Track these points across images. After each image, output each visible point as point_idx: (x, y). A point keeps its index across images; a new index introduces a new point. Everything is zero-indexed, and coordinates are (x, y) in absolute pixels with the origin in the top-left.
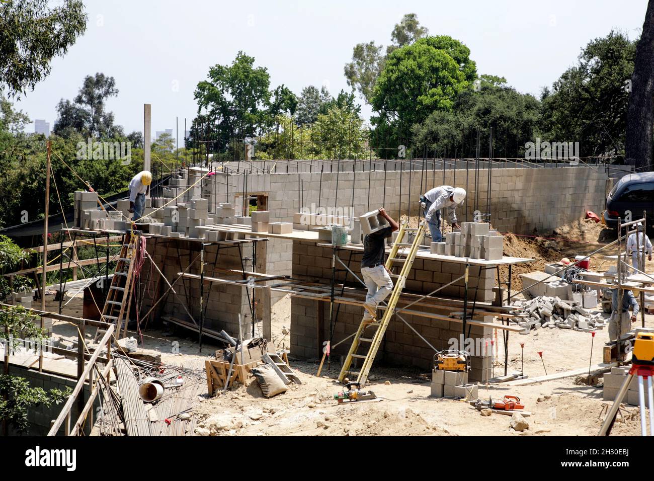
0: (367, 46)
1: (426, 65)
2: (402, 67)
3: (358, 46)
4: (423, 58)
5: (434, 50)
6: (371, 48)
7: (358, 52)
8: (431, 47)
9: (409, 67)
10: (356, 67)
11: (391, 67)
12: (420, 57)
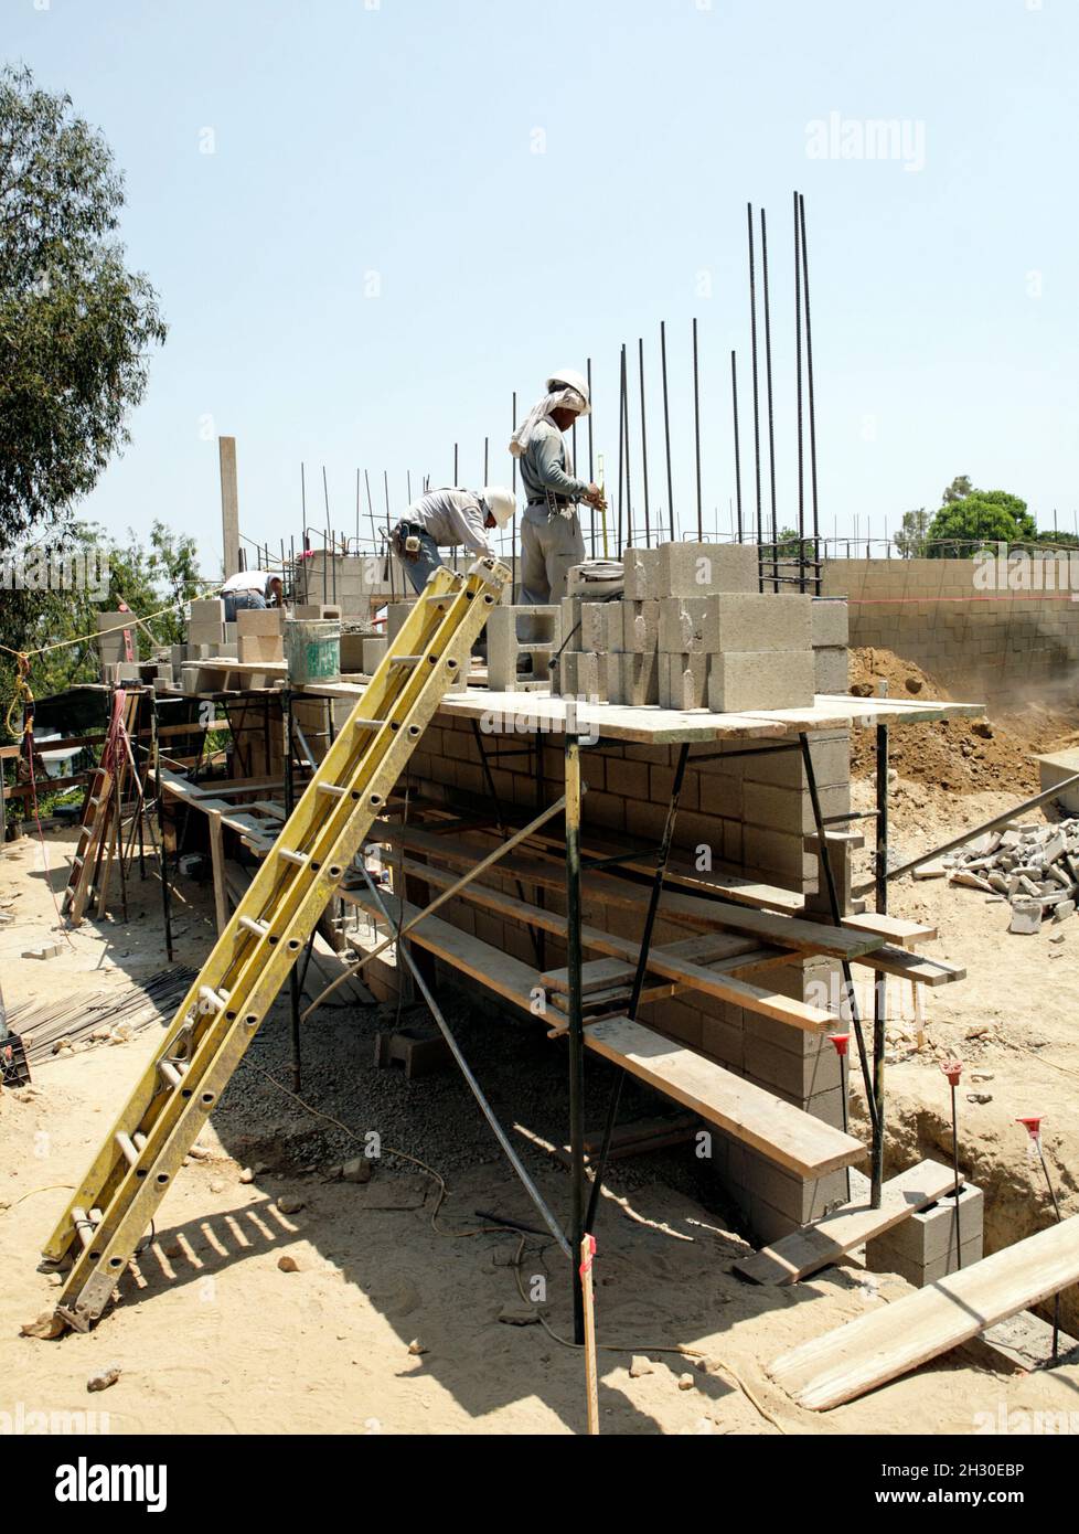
0: (917, 512)
1: (975, 522)
2: (949, 525)
3: (908, 514)
4: (973, 514)
5: (984, 505)
6: (921, 515)
7: (908, 520)
8: (982, 502)
9: (957, 524)
10: (907, 534)
11: (937, 526)
12: (969, 513)
